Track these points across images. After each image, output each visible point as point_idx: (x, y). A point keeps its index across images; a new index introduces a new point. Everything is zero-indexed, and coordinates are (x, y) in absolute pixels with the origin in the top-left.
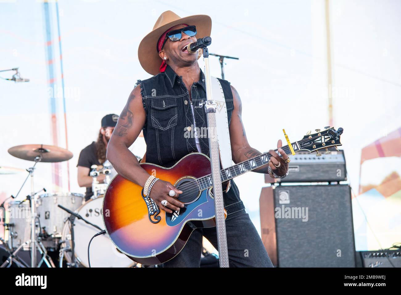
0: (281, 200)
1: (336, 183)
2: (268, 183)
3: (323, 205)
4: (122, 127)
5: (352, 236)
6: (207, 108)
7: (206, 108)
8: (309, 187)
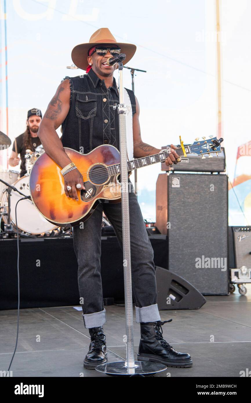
0: (173, 184)
1: (216, 173)
2: (164, 171)
3: (206, 189)
4: (53, 112)
5: (226, 214)
6: (120, 110)
7: (118, 110)
8: (196, 175)
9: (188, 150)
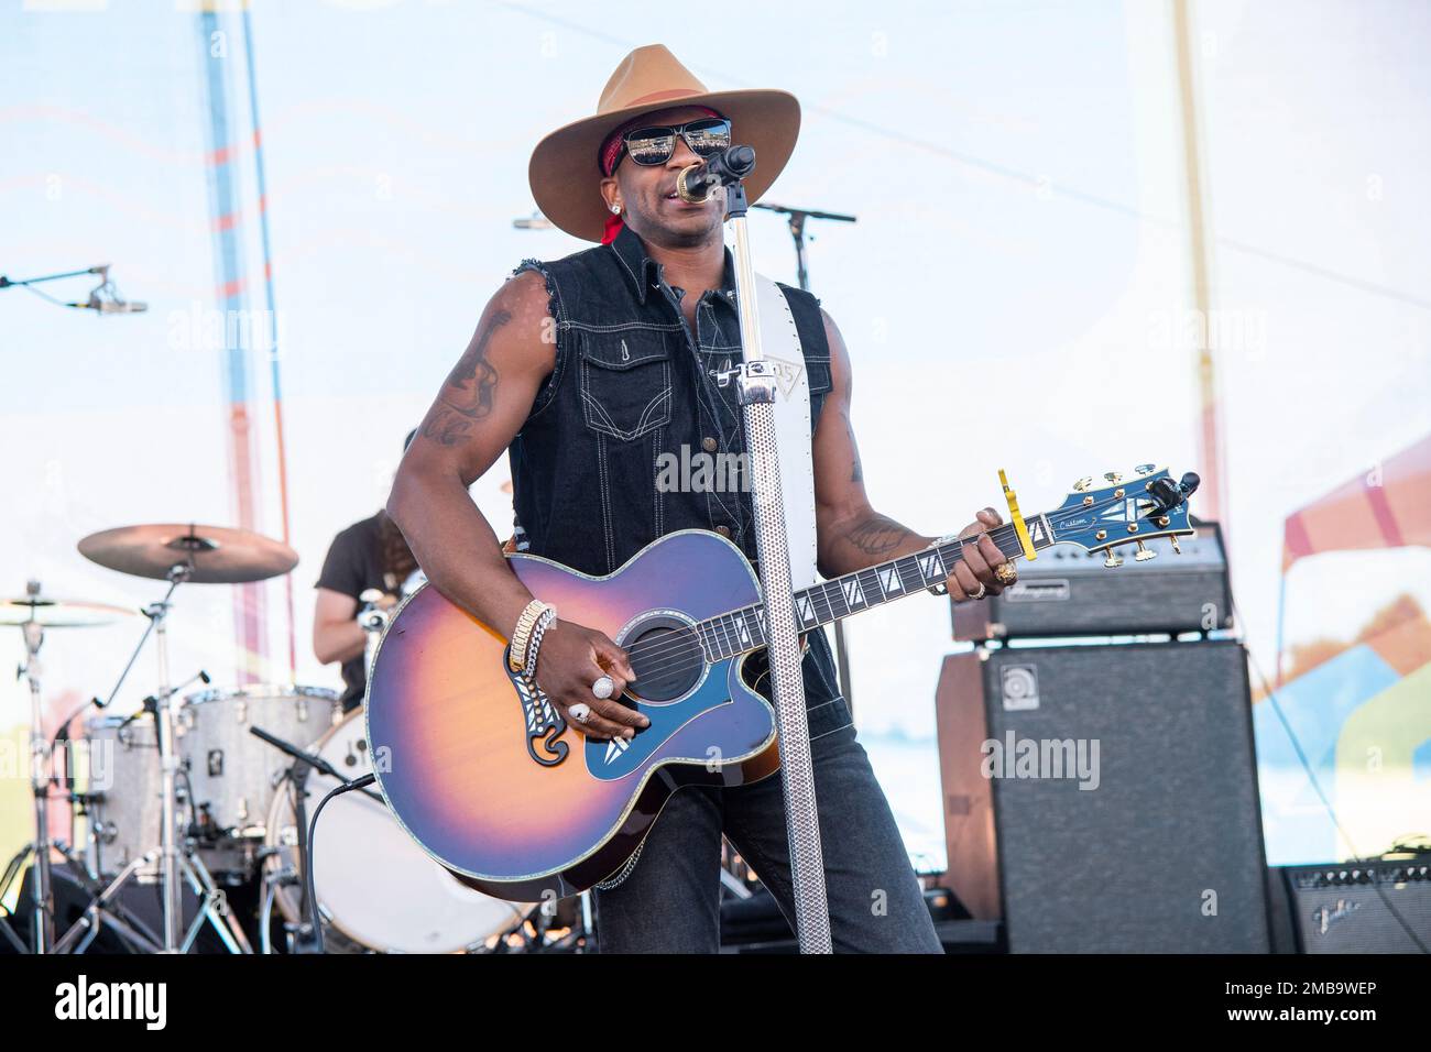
0: (1009, 697)
1: (1194, 637)
2: (966, 640)
3: (1153, 710)
4: (455, 413)
6: (746, 388)
8: (1105, 653)
9: (1043, 529)
